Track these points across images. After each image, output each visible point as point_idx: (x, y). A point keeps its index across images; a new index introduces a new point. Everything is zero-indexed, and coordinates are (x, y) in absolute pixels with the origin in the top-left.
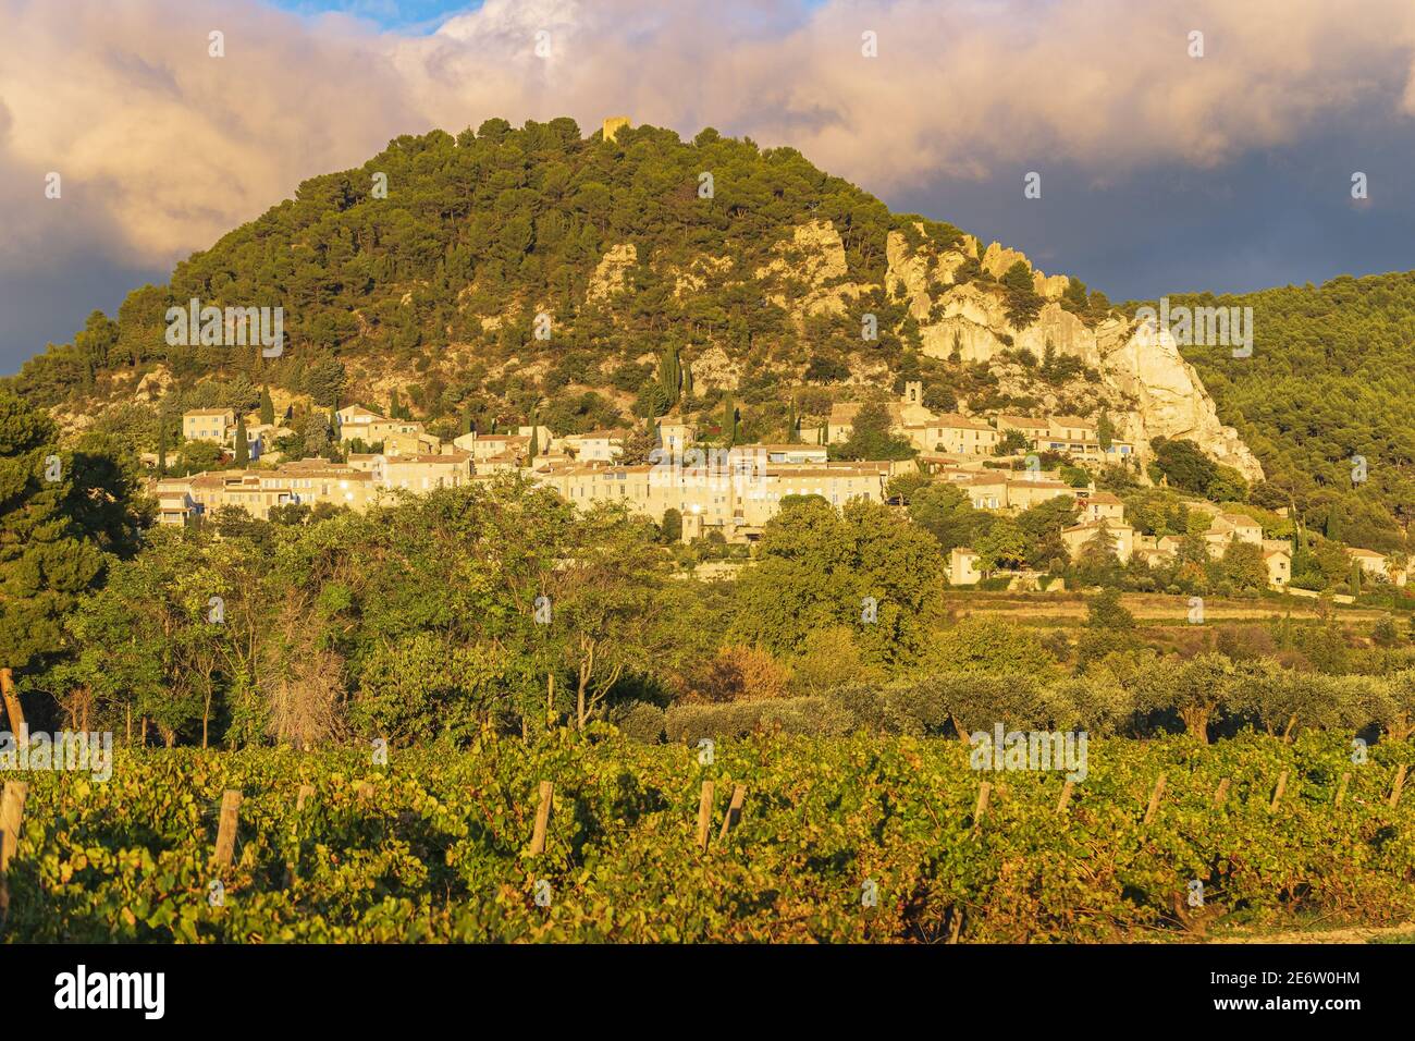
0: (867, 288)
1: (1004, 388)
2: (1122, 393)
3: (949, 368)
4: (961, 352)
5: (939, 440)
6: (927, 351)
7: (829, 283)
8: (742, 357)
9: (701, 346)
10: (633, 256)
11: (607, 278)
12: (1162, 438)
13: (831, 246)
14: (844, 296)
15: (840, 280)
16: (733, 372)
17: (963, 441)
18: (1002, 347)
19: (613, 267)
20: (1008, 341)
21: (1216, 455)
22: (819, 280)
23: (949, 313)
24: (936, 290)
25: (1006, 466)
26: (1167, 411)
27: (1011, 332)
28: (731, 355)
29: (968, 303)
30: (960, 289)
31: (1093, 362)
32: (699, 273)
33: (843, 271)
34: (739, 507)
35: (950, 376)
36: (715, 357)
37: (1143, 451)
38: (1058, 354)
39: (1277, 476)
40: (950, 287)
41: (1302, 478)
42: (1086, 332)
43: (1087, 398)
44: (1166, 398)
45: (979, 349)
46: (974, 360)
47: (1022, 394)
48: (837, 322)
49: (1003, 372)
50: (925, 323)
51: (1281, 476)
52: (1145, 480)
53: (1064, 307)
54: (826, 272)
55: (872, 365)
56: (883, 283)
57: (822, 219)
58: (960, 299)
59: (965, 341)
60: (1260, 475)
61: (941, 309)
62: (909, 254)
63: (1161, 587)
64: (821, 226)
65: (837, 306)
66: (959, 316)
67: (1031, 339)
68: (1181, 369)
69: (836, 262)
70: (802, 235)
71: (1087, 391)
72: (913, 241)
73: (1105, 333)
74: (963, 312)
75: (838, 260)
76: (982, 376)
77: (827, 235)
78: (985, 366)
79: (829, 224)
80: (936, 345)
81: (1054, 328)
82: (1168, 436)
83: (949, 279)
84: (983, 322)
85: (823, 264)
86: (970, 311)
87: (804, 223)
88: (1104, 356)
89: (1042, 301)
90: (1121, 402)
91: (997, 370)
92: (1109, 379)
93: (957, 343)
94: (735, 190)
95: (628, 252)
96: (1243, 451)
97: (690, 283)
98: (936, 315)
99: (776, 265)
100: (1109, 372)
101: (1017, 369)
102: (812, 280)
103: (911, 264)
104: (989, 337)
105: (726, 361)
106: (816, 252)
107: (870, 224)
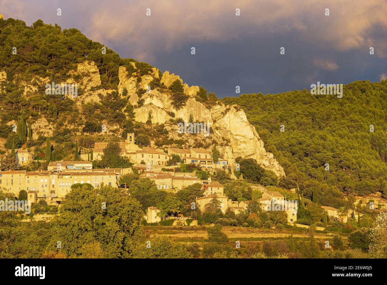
0: (110, 91)
1: (171, 136)
2: (223, 138)
3: (147, 127)
4: (152, 120)
5: (142, 159)
6: (137, 119)
7: (93, 89)
8: (54, 122)
9: (36, 117)
10: (5, 77)
12: (240, 157)
13: (94, 73)
14: (100, 95)
15: (98, 88)
16: (50, 129)
17: (153, 159)
18: (170, 117)
20: (172, 115)
21: (264, 165)
22: (89, 88)
23: (147, 101)
24: (141, 92)
25: (172, 170)
26: (243, 146)
27: (174, 111)
28: (49, 121)
29: (155, 98)
30: (151, 92)
31: (210, 124)
32: (35, 84)
33: (99, 84)
34: (53, 189)
35: (147, 130)
37: (231, 162)
38: (195, 120)
39: (291, 174)
41: (302, 175)
42: (207, 111)
43: (207, 140)
44: (242, 140)
45: (160, 118)
46: (158, 123)
47: (179, 138)
48: (96, 107)
49: (170, 128)
50: (136, 107)
51: (293, 174)
52: (233, 176)
53: (197, 100)
54: (92, 84)
55: (112, 125)
56: (117, 89)
57: (90, 60)
58: (151, 96)
59: (154, 115)
60: (283, 174)
61: (143, 101)
62: (129, 76)
63: (240, 224)
64: (89, 64)
65: (96, 99)
66: (151, 104)
67: (182, 114)
68: (249, 127)
70: (81, 68)
71: (207, 137)
72: (130, 70)
73: (215, 111)
74: (153, 102)
75: (97, 79)
76: (161, 130)
77: (92, 67)
78: (163, 126)
79: (93, 63)
80: (141, 117)
81: (193, 109)
82: (243, 157)
83: (146, 87)
84: (162, 106)
85: (90, 80)
86: (156, 102)
87: (81, 62)
88: (215, 121)
89: (187, 97)
90: (222, 142)
91: (168, 128)
92: (217, 132)
93: (150, 116)
94: (51, 47)
95: (3, 75)
96: (276, 163)
97: (31, 89)
98: (141, 103)
99: (69, 81)
100: (217, 128)
101: (176, 127)
102: (85, 88)
103: (130, 81)
104: (164, 113)
105: (47, 124)
106: (87, 75)
107: (112, 63)
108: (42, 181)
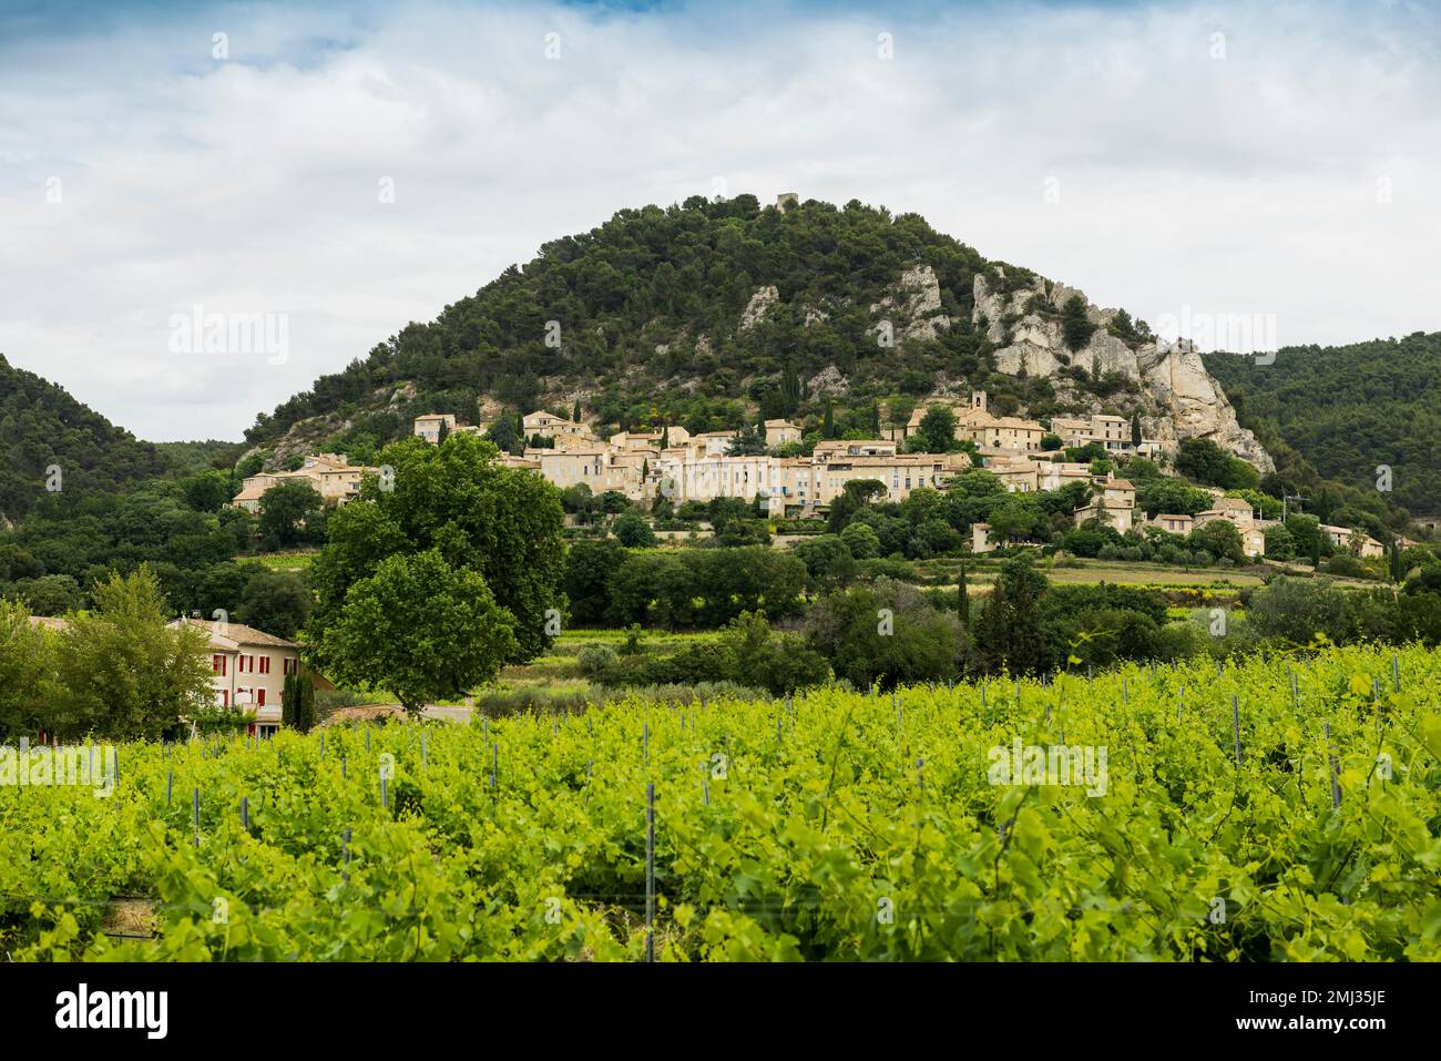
0: (956, 320)
1: (1061, 398)
2: (1157, 402)
3: (1017, 383)
4: (1027, 368)
5: (997, 438)
6: (1001, 368)
7: (927, 316)
8: (850, 374)
9: (817, 369)
10: (776, 295)
11: (754, 313)
12: (1190, 437)
13: (929, 286)
14: (936, 326)
15: (934, 313)
16: (844, 385)
17: (1017, 439)
18: (1059, 365)
19: (758, 305)
20: (1065, 360)
21: (1235, 452)
22: (918, 314)
23: (1021, 335)
24: (1009, 321)
25: (1047, 459)
26: (1195, 416)
27: (1069, 354)
28: (842, 373)
29: (1034, 330)
30: (1028, 319)
31: (1135, 376)
32: (824, 309)
33: (937, 305)
35: (1016, 389)
36: (831, 372)
37: (1171, 447)
38: (1104, 369)
39: (1286, 470)
40: (1020, 317)
41: (1311, 471)
42: (1128, 353)
43: (1128, 405)
44: (1194, 406)
45: (1043, 366)
46: (1038, 376)
47: (1073, 403)
48: (929, 347)
49: (1059, 384)
50: (1000, 346)
51: (1290, 469)
52: (1168, 471)
53: (1111, 333)
54: (924, 307)
55: (954, 380)
56: (971, 316)
57: (923, 263)
58: (1028, 327)
59: (1031, 360)
60: (1273, 468)
61: (1013, 335)
62: (989, 293)
64: (922, 271)
65: (929, 333)
66: (1026, 341)
67: (1083, 360)
68: (1206, 383)
69: (932, 298)
70: (908, 278)
71: (1127, 400)
72: (992, 279)
73: (1144, 353)
74: (1031, 337)
75: (933, 298)
76: (1042, 388)
77: (927, 276)
78: (1046, 381)
79: (929, 269)
80: (1008, 363)
81: (1103, 349)
82: (1195, 437)
83: (1020, 311)
84: (1046, 345)
85: (922, 300)
86: (1036, 337)
87: (910, 269)
88: (1142, 374)
89: (1095, 328)
90: (1156, 409)
91: (1055, 384)
92: (1147, 391)
93: (1023, 361)
94: (858, 243)
95: (771, 293)
96: (1258, 451)
97: (817, 316)
98: (1008, 341)
99: (886, 302)
100: (1146, 385)
101: (1071, 382)
102: (912, 314)
103: (992, 300)
104: (1050, 357)
105: (838, 376)
106: (918, 291)
107: (965, 270)
108: (798, 475)
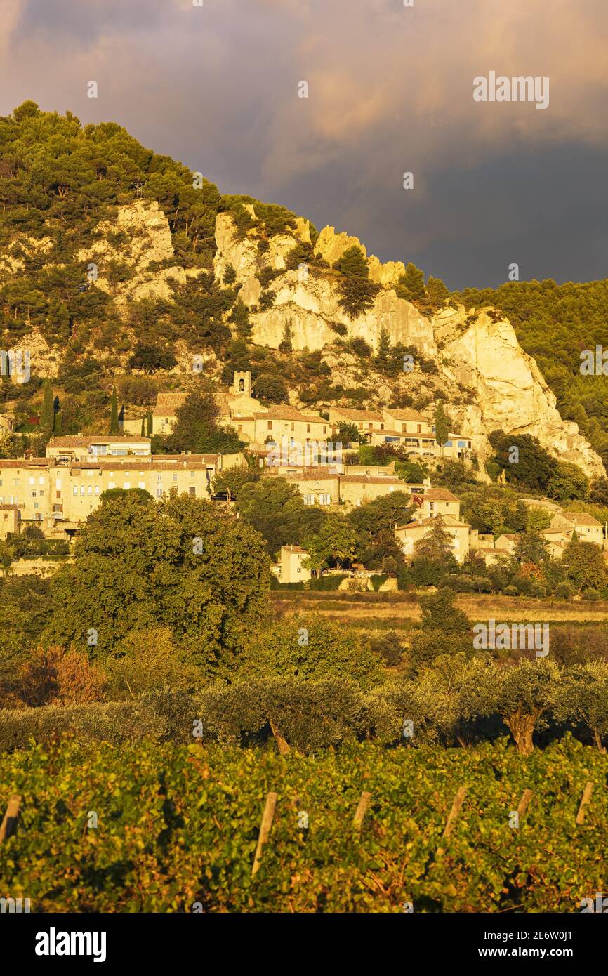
0: (194, 273)
1: (336, 379)
2: (460, 385)
3: (280, 357)
4: (292, 341)
5: (269, 433)
6: (256, 339)
7: (154, 267)
8: (62, 343)
9: (19, 331)
12: (500, 432)
13: (157, 228)
14: (170, 281)
15: (167, 264)
16: (53, 359)
18: (335, 336)
20: (341, 329)
21: (556, 451)
22: (144, 264)
23: (280, 299)
24: (267, 276)
26: (506, 404)
27: (345, 320)
28: (50, 341)
29: (300, 289)
30: (291, 275)
31: (430, 352)
32: (17, 254)
33: (170, 254)
34: (58, 501)
35: (281, 365)
37: (481, 445)
38: (393, 343)
40: (281, 272)
42: (422, 321)
43: (423, 390)
44: (505, 391)
45: (313, 337)
46: (306, 349)
47: (354, 385)
48: (162, 308)
49: (335, 362)
50: (255, 310)
52: (482, 476)
53: (400, 295)
54: (151, 255)
56: (210, 267)
57: (148, 198)
58: (292, 285)
59: (297, 329)
60: (602, 472)
61: (272, 295)
62: (239, 237)
63: (498, 588)
64: (146, 207)
65: (163, 292)
66: (290, 303)
67: (365, 328)
68: (521, 361)
69: (162, 244)
70: (127, 216)
71: (423, 383)
72: (243, 223)
73: (442, 322)
74: (295, 299)
75: (164, 243)
76: (314, 366)
77: (150, 215)
78: (317, 355)
79: (155, 205)
80: (266, 333)
81: (390, 316)
82: (507, 431)
83: (280, 264)
84: (316, 310)
85: (148, 246)
86: (302, 298)
87: (128, 203)
88: (441, 346)
89: (377, 288)
90: (458, 395)
91: (330, 360)
92: (446, 371)
93: (288, 331)
94: (58, 167)
96: (584, 446)
97: (8, 264)
98: (267, 301)
99: (99, 247)
100: (446, 363)
101: (350, 359)
102: (137, 263)
103: (241, 248)
104: (322, 325)
105: (45, 347)
106: (141, 234)
107: (199, 207)
108: (32, 481)
